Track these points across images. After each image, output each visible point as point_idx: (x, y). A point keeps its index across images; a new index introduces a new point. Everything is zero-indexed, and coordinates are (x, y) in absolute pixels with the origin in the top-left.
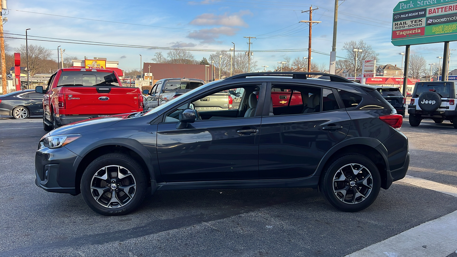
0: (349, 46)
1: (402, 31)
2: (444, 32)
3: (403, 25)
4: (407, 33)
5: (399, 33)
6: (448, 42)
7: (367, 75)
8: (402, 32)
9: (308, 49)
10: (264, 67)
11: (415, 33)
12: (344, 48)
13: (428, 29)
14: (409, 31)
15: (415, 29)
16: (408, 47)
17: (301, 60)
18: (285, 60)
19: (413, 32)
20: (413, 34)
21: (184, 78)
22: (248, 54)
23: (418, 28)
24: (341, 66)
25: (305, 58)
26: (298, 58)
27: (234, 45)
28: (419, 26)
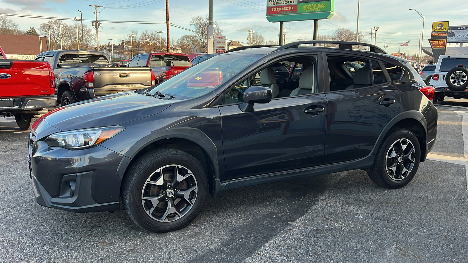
0: (196, 21)
1: (277, 7)
2: (314, 10)
3: (277, 2)
4: (281, 10)
5: (274, 9)
6: (317, 20)
7: (220, 51)
8: (276, 9)
9: (166, 22)
10: (111, 40)
11: (288, 10)
12: (192, 23)
13: (299, 6)
14: (282, 8)
15: (288, 6)
16: (281, 23)
17: (150, 34)
18: (132, 33)
19: (286, 9)
20: (286, 10)
21: (82, 50)
22: (96, 24)
23: (291, 6)
24: (187, 41)
25: (157, 32)
26: (146, 32)
27: (81, 14)
28: (291, 4)
